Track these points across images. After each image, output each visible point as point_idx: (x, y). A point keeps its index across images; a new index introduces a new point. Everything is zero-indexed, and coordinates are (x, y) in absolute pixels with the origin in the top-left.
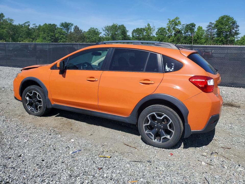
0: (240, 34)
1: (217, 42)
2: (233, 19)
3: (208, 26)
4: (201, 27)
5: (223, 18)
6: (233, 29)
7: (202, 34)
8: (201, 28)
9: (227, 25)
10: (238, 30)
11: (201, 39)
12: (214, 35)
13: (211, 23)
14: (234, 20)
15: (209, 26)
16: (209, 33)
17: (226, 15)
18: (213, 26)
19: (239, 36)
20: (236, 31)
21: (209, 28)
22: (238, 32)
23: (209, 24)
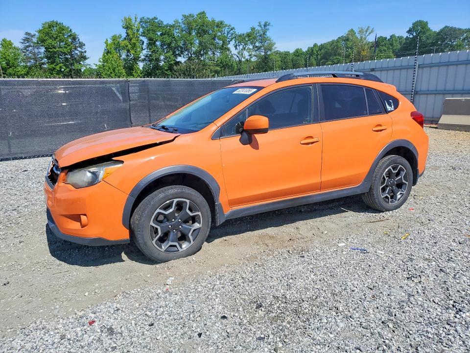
0: (88, 58)
1: (52, 74)
2: (71, 30)
3: (24, 40)
4: (10, 41)
5: (51, 26)
6: (76, 49)
7: (15, 55)
8: (10, 44)
9: (63, 41)
10: (85, 52)
11: (16, 67)
12: (42, 59)
13: (27, 34)
14: (73, 32)
15: (26, 40)
16: (30, 55)
17: (55, 20)
18: (35, 40)
19: (87, 62)
20: (81, 52)
21: (28, 44)
22: (85, 54)
23: (26, 36)
